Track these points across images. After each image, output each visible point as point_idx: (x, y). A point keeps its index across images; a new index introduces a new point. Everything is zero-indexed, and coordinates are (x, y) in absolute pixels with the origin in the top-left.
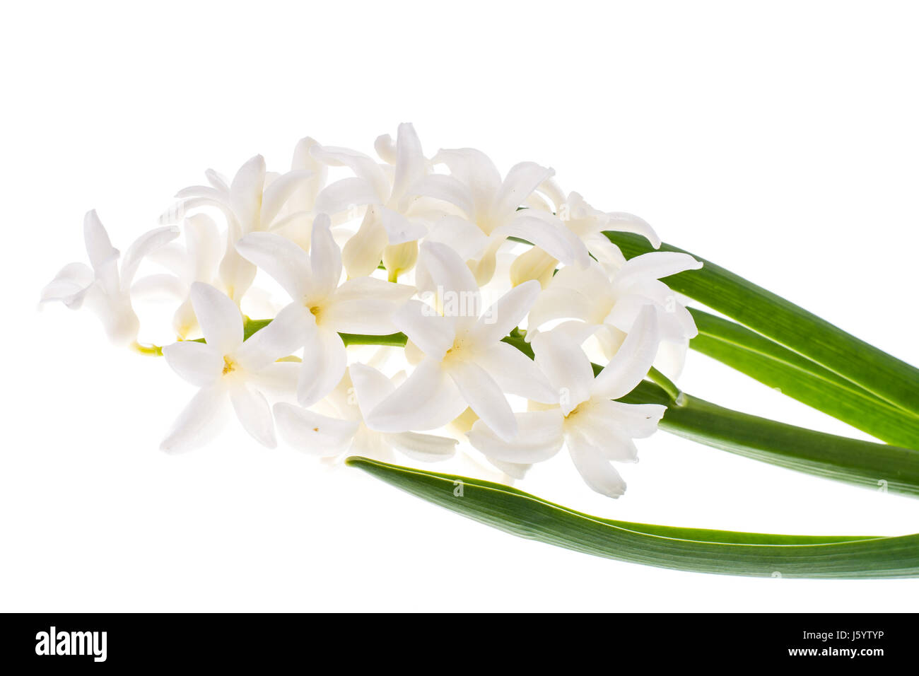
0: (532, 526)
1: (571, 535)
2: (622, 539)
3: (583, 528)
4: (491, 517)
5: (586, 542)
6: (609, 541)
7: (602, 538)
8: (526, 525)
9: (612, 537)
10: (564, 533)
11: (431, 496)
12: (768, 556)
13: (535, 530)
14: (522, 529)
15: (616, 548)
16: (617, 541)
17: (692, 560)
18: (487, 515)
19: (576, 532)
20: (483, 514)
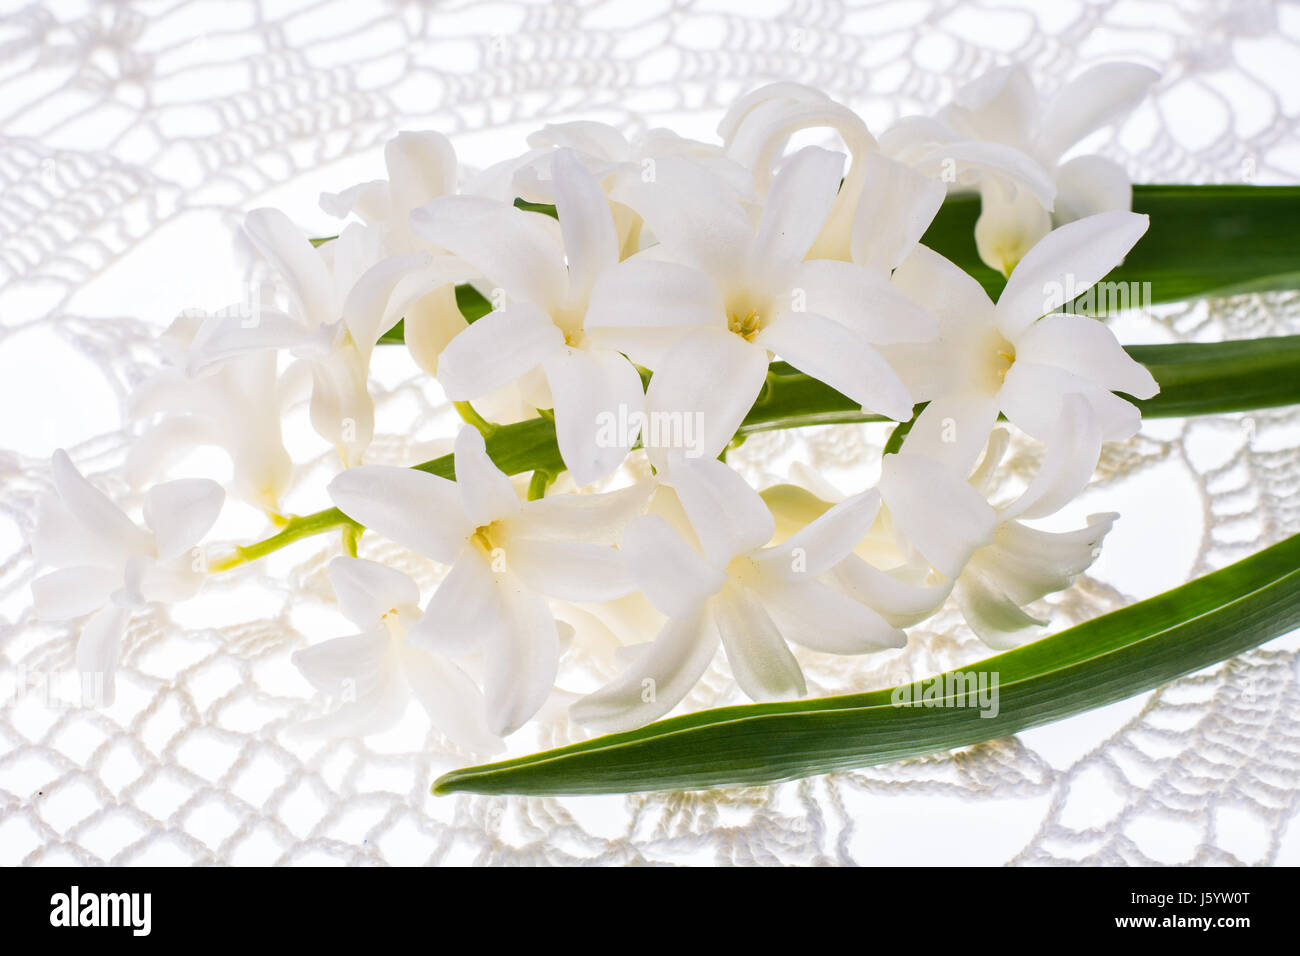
0: (786, 760)
1: (855, 746)
2: (942, 715)
3: (871, 726)
4: (710, 774)
5: (887, 745)
6: (922, 728)
7: (911, 728)
8: (775, 762)
9: (927, 720)
10: (844, 747)
11: (596, 786)
12: (1196, 637)
13: (792, 764)
14: (771, 771)
15: (938, 734)
16: (935, 722)
17: (1073, 698)
18: (703, 775)
19: (862, 737)
20: (694, 776)
